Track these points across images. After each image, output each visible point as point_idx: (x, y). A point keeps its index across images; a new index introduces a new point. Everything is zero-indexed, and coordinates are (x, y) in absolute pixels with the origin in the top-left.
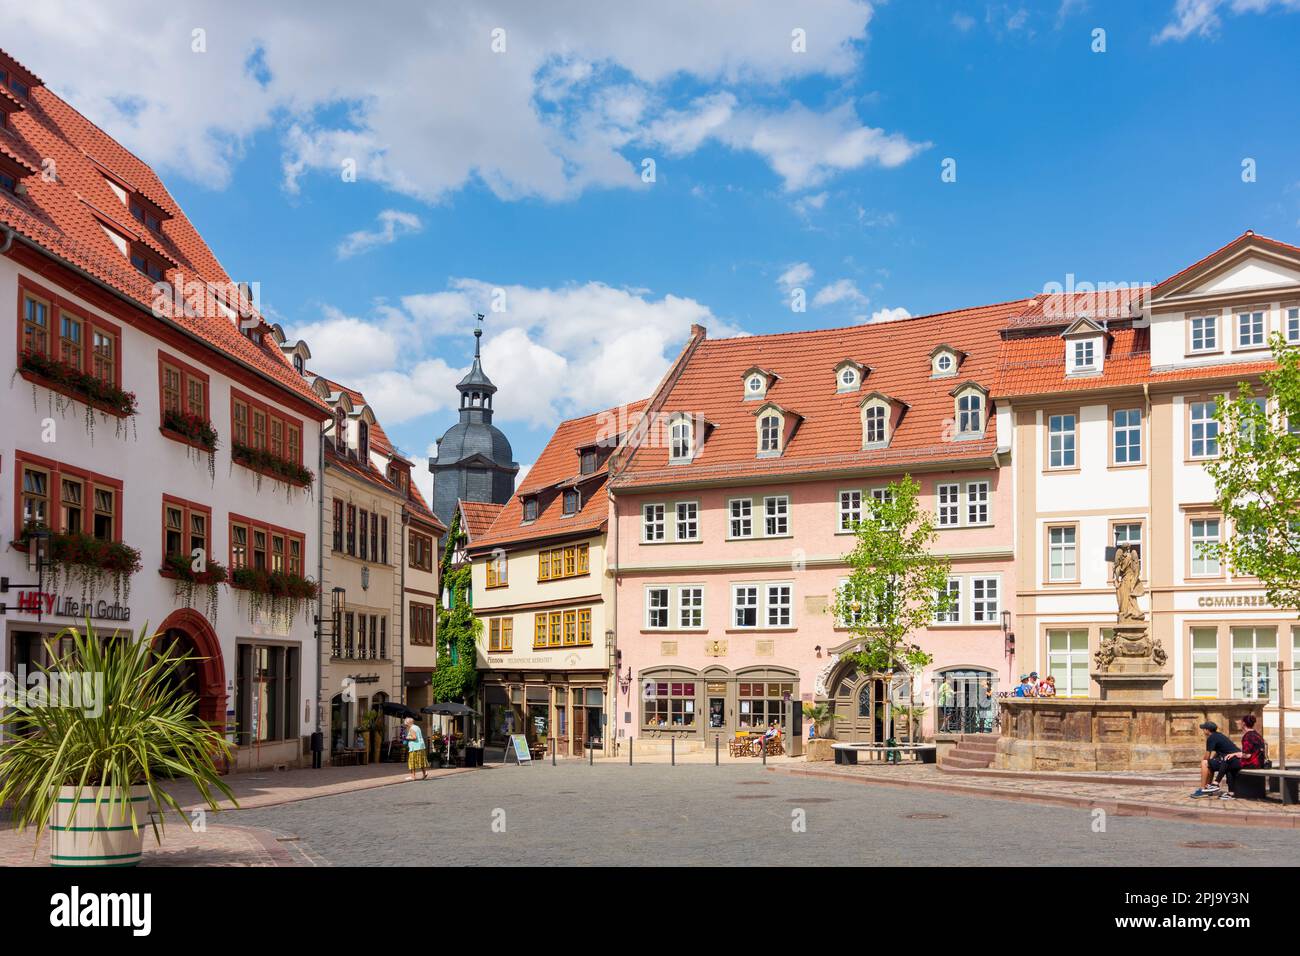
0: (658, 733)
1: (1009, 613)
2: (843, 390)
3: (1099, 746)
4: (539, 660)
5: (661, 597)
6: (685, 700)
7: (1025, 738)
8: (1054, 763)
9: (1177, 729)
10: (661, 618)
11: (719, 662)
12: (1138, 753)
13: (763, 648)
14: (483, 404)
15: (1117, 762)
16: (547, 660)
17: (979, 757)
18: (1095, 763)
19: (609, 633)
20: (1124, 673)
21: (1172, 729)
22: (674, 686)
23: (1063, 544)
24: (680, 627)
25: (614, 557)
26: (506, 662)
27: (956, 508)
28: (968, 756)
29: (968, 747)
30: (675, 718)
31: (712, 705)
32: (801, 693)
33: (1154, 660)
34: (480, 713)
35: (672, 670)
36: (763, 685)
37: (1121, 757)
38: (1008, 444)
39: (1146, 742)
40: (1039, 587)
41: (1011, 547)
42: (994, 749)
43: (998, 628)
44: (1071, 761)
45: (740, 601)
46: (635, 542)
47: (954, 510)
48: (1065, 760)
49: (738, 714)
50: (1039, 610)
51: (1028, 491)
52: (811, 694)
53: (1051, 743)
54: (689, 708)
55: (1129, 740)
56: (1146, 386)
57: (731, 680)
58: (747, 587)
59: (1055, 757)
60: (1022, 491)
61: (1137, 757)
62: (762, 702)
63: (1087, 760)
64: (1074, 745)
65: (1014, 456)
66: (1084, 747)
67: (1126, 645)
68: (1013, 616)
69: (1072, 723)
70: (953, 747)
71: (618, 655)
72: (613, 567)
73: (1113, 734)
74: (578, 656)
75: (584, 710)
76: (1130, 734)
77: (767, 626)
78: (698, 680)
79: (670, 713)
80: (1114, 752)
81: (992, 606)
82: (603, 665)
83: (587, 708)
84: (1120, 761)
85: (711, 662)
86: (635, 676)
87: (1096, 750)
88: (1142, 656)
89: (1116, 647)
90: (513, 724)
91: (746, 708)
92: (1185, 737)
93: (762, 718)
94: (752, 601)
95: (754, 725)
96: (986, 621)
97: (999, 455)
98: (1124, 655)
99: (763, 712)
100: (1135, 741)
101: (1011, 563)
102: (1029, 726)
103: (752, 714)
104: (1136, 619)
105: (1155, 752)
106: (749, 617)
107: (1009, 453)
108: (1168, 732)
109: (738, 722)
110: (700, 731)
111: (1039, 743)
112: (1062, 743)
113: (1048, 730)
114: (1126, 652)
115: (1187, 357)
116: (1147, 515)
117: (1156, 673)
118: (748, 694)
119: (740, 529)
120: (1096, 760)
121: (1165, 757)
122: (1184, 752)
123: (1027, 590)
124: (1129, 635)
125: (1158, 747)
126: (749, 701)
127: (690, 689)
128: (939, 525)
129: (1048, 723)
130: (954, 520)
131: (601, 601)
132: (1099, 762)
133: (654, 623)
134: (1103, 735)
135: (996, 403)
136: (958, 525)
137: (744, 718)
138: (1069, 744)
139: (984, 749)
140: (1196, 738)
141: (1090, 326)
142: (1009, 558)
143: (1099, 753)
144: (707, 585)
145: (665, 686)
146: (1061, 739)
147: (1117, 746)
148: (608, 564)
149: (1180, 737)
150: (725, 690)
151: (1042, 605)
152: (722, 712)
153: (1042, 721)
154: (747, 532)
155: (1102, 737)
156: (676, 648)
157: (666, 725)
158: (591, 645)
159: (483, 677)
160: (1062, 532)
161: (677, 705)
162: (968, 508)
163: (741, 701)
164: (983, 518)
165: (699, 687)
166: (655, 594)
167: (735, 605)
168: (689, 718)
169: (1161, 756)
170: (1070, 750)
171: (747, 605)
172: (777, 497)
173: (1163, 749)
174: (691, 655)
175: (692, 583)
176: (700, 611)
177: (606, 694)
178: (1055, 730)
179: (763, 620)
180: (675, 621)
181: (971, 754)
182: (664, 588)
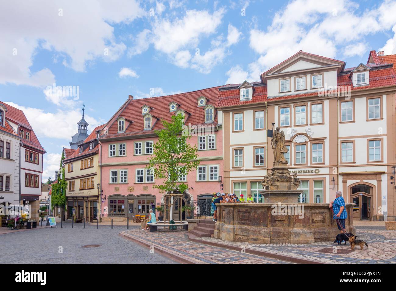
0: (113, 215)
1: (221, 177)
2: (171, 111)
3: (271, 229)
4: (81, 193)
5: (114, 173)
6: (122, 205)
7: (229, 224)
8: (245, 238)
9: (315, 219)
10: (115, 180)
11: (132, 193)
12: (295, 233)
13: (145, 189)
14: (85, 128)
15: (282, 238)
16: (83, 193)
17: (206, 231)
18: (269, 239)
19: (99, 184)
20: (279, 190)
21: (313, 219)
22: (119, 201)
23: (239, 155)
24: (120, 182)
25: (100, 161)
26: (73, 194)
27: (205, 144)
28: (202, 230)
29: (202, 226)
30: (119, 211)
31: (130, 207)
32: (156, 203)
33: (294, 184)
34: (67, 209)
35: (118, 196)
36: (145, 200)
37: (284, 235)
38: (222, 123)
39: (299, 227)
40: (231, 168)
41: (223, 156)
42: (214, 227)
43: (218, 181)
44: (255, 237)
45: (138, 174)
46: (106, 156)
47: (204, 145)
48: (252, 236)
49: (137, 209)
50: (231, 176)
51: (227, 138)
52: (160, 203)
53: (243, 227)
54: (123, 207)
55: (289, 226)
56: (266, 102)
57: (135, 199)
58: (140, 170)
59: (246, 234)
60: (225, 138)
61: (294, 236)
62: (145, 206)
63: (265, 237)
64: (257, 229)
65: (223, 126)
66: (263, 230)
67: (279, 177)
68: (223, 178)
69: (256, 216)
70: (196, 225)
71: (102, 191)
72: (100, 164)
73: (279, 222)
74: (91, 192)
75: (93, 208)
76: (289, 222)
77: (146, 182)
78: (126, 199)
79: (117, 209)
80: (280, 232)
81: (216, 175)
82: (97, 194)
83: (93, 207)
84: (284, 238)
85: (129, 193)
86: (107, 197)
87: (270, 231)
88: (287, 181)
89: (274, 177)
90: (75, 212)
91: (140, 207)
92: (319, 224)
93: (145, 210)
94: (142, 174)
95: (143, 213)
96: (214, 180)
97: (218, 126)
98: (278, 181)
99: (145, 209)
100: (292, 226)
101: (222, 161)
102: (232, 217)
103: (142, 209)
104: (284, 163)
105: (305, 233)
106: (141, 179)
107: (222, 125)
108: (311, 221)
109: (137, 211)
110: (126, 215)
111: (237, 226)
112: (250, 227)
113: (242, 219)
114: (279, 179)
115: (279, 93)
116: (266, 145)
117: (295, 190)
118: (140, 203)
119: (138, 152)
120: (270, 237)
121: (311, 236)
122: (319, 232)
123: (227, 169)
124: (280, 171)
125: (306, 230)
126: (141, 205)
127: (123, 202)
128: (199, 149)
129: (242, 216)
130: (204, 148)
131: (96, 175)
132: (271, 238)
133: (113, 181)
134: (273, 223)
135: (217, 109)
136: (205, 149)
137: (139, 210)
138: (254, 228)
139: (209, 227)
140: (325, 224)
141: (248, 84)
142: (221, 159)
143: (272, 233)
144: (128, 170)
145: (116, 201)
146: (249, 225)
147: (282, 229)
148: (99, 163)
149: (317, 224)
150: (134, 202)
151: (232, 174)
152: (133, 209)
153: (239, 214)
154: (140, 153)
155: (273, 224)
156: (119, 189)
157: (116, 212)
158: (94, 188)
159: (67, 198)
160: (239, 151)
161: (119, 207)
162: (208, 144)
163: (138, 205)
164: (213, 147)
165: (126, 201)
166: (113, 172)
167: (137, 175)
168: (123, 210)
169: (308, 235)
170: (255, 231)
171: (140, 176)
172: (149, 142)
173: (309, 231)
174: (124, 191)
175: (124, 169)
176: (126, 177)
177: (98, 203)
178: (245, 220)
179: (145, 180)
180: (119, 181)
181: (203, 230)
182: (116, 171)
